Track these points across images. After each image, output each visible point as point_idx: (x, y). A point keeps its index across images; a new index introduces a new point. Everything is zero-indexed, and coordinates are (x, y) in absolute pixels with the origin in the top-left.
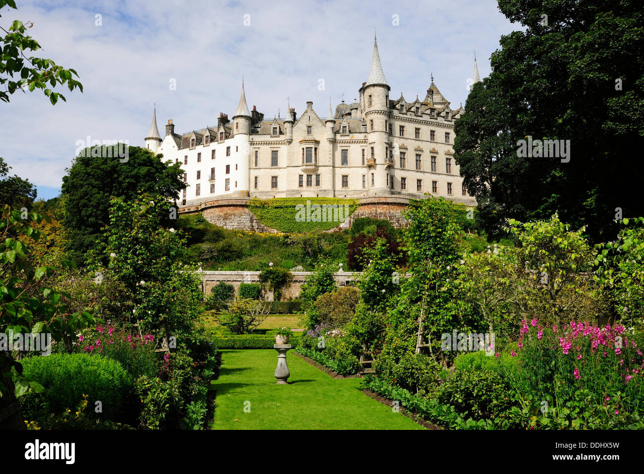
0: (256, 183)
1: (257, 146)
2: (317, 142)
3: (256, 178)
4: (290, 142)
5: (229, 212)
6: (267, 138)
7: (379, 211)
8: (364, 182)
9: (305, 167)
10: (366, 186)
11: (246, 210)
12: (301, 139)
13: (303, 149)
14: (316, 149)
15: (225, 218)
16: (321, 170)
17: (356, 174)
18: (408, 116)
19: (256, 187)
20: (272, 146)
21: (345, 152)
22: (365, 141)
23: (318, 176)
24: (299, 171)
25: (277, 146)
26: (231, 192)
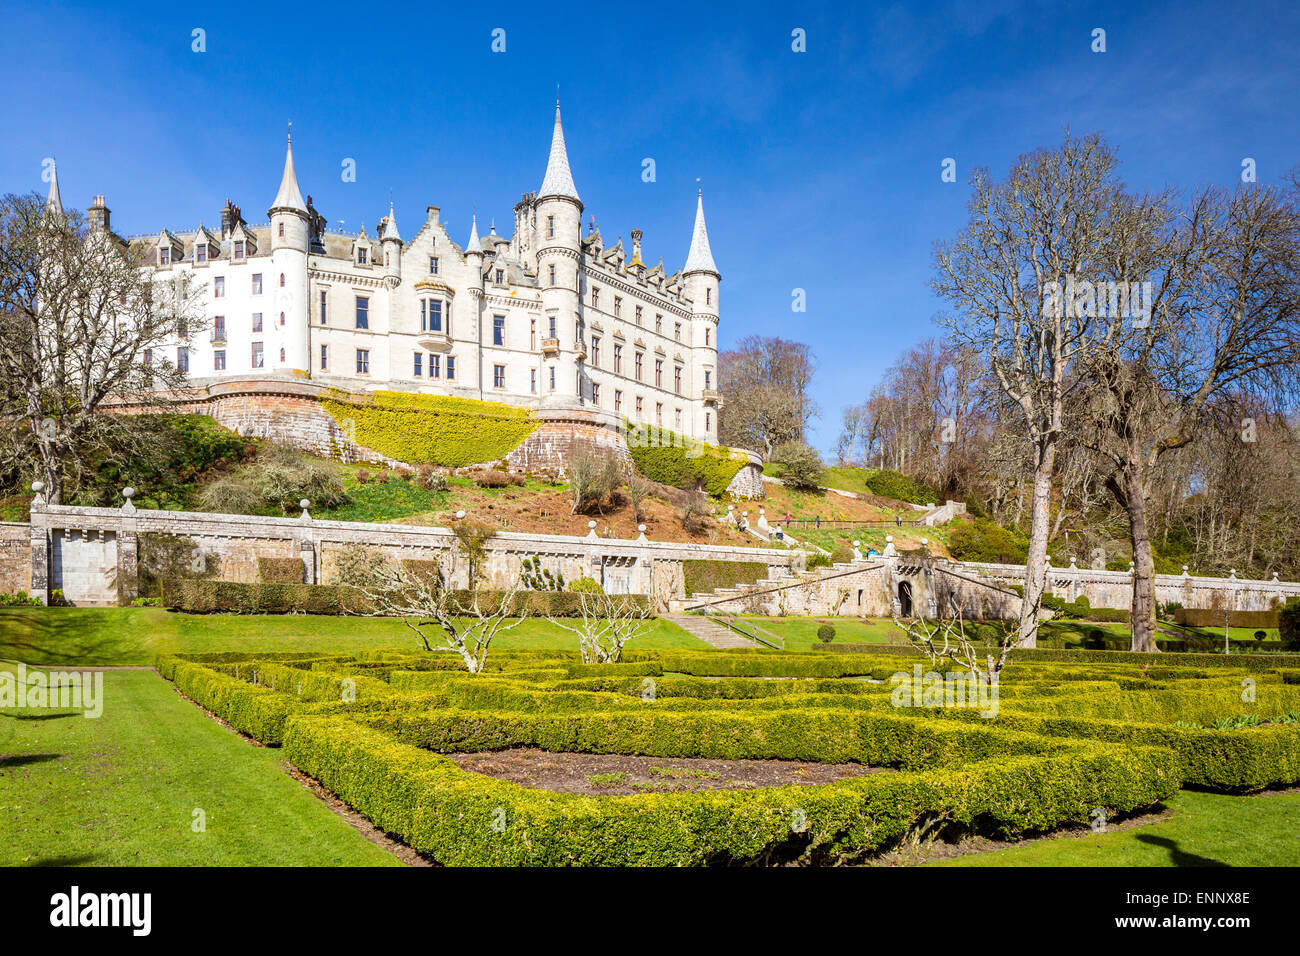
0: (324, 359)
1: (325, 282)
2: (450, 292)
3: (324, 347)
4: (397, 282)
5: (283, 408)
6: (346, 267)
7: (577, 435)
8: (533, 382)
9: (427, 338)
10: (537, 389)
11: (320, 408)
12: (419, 280)
13: (423, 301)
14: (448, 305)
15: (276, 421)
16: (457, 349)
17: (520, 365)
18: (606, 272)
19: (324, 366)
20: (357, 286)
21: (499, 321)
22: (537, 304)
23: (451, 360)
24: (414, 345)
25: (367, 287)
26: (267, 370)
